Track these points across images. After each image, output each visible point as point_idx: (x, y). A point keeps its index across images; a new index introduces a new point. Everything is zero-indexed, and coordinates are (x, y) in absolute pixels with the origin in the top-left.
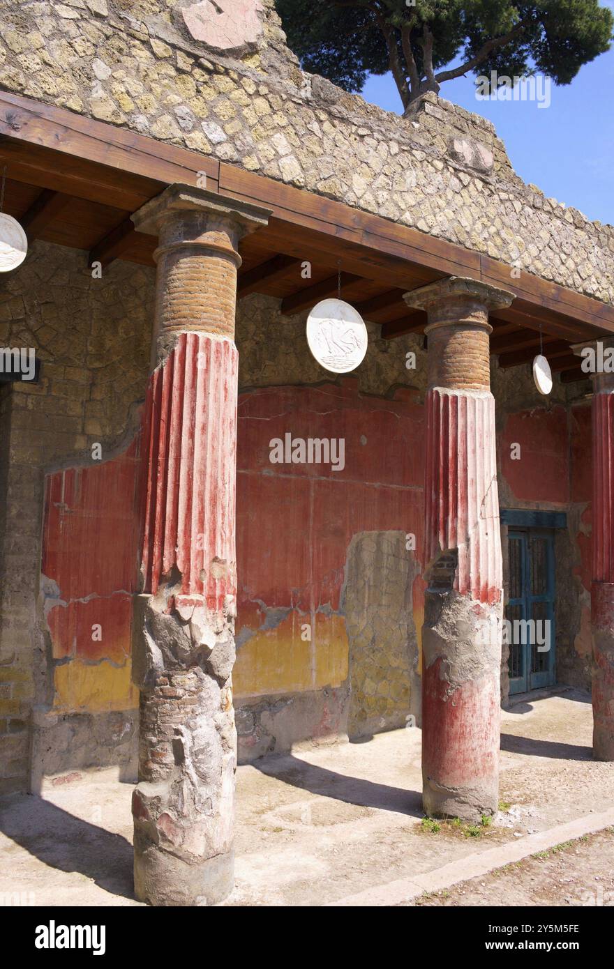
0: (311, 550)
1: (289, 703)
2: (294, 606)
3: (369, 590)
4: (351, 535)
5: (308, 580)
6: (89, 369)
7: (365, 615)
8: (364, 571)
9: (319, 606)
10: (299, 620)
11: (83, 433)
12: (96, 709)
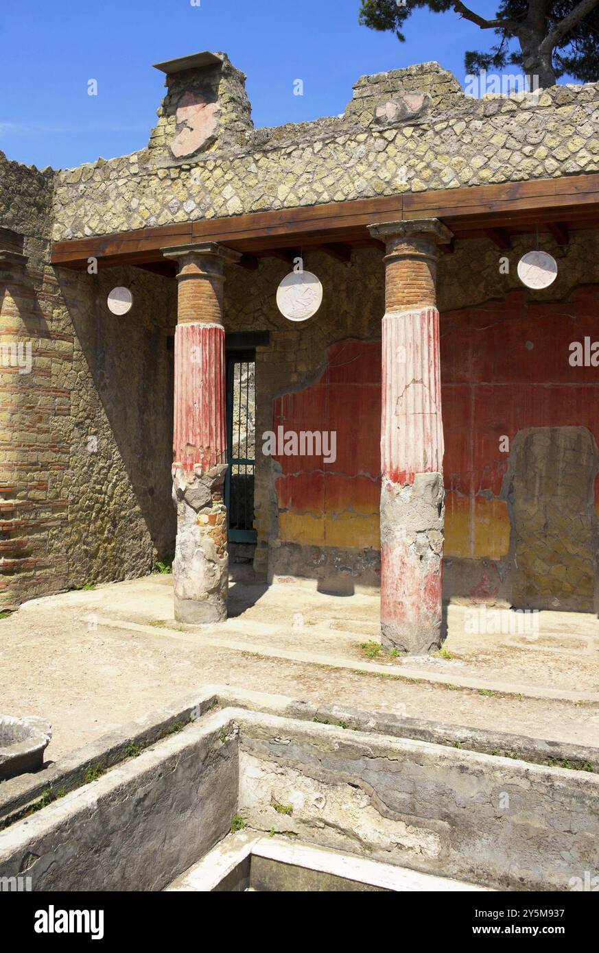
0: (472, 442)
1: (448, 564)
2: (454, 488)
3: (541, 480)
4: (516, 430)
5: (468, 468)
6: (298, 331)
7: (536, 502)
8: (534, 463)
9: (480, 490)
10: (457, 500)
11: (296, 371)
12: (303, 542)
